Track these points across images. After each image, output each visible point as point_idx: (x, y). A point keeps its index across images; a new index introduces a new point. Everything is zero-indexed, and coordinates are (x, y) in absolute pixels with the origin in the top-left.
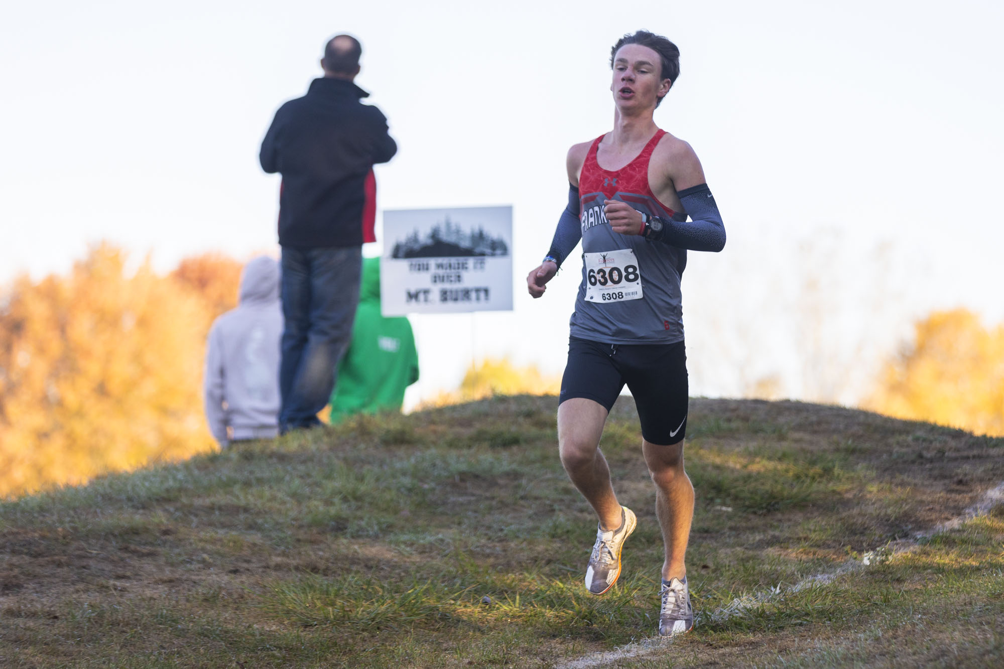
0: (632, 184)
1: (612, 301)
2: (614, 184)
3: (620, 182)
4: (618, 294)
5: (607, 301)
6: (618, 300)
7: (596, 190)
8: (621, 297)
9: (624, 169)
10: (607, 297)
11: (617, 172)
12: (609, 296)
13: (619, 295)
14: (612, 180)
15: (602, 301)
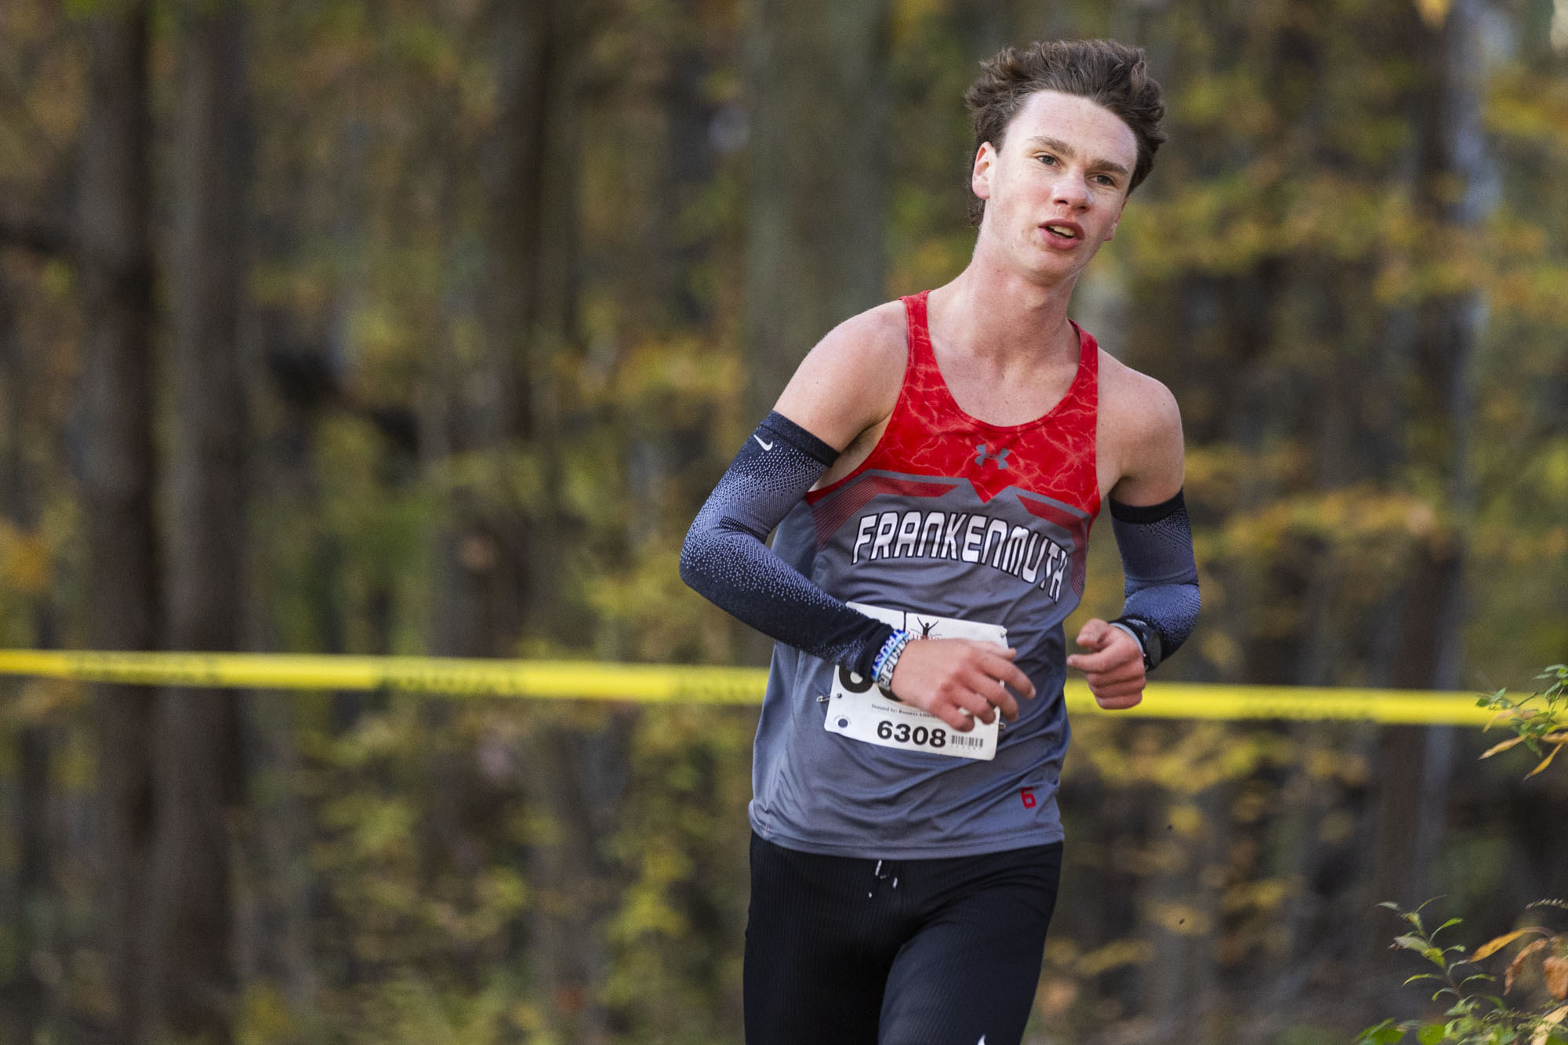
0: (1059, 477)
1: (910, 745)
2: (1002, 464)
3: (1022, 462)
4: (934, 732)
5: (891, 743)
6: (928, 748)
7: (950, 472)
8: (938, 742)
9: (1030, 427)
10: (895, 731)
11: (1011, 430)
12: (906, 734)
13: (935, 737)
14: (998, 452)
15: (874, 739)
